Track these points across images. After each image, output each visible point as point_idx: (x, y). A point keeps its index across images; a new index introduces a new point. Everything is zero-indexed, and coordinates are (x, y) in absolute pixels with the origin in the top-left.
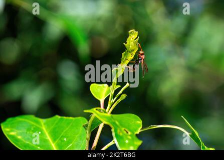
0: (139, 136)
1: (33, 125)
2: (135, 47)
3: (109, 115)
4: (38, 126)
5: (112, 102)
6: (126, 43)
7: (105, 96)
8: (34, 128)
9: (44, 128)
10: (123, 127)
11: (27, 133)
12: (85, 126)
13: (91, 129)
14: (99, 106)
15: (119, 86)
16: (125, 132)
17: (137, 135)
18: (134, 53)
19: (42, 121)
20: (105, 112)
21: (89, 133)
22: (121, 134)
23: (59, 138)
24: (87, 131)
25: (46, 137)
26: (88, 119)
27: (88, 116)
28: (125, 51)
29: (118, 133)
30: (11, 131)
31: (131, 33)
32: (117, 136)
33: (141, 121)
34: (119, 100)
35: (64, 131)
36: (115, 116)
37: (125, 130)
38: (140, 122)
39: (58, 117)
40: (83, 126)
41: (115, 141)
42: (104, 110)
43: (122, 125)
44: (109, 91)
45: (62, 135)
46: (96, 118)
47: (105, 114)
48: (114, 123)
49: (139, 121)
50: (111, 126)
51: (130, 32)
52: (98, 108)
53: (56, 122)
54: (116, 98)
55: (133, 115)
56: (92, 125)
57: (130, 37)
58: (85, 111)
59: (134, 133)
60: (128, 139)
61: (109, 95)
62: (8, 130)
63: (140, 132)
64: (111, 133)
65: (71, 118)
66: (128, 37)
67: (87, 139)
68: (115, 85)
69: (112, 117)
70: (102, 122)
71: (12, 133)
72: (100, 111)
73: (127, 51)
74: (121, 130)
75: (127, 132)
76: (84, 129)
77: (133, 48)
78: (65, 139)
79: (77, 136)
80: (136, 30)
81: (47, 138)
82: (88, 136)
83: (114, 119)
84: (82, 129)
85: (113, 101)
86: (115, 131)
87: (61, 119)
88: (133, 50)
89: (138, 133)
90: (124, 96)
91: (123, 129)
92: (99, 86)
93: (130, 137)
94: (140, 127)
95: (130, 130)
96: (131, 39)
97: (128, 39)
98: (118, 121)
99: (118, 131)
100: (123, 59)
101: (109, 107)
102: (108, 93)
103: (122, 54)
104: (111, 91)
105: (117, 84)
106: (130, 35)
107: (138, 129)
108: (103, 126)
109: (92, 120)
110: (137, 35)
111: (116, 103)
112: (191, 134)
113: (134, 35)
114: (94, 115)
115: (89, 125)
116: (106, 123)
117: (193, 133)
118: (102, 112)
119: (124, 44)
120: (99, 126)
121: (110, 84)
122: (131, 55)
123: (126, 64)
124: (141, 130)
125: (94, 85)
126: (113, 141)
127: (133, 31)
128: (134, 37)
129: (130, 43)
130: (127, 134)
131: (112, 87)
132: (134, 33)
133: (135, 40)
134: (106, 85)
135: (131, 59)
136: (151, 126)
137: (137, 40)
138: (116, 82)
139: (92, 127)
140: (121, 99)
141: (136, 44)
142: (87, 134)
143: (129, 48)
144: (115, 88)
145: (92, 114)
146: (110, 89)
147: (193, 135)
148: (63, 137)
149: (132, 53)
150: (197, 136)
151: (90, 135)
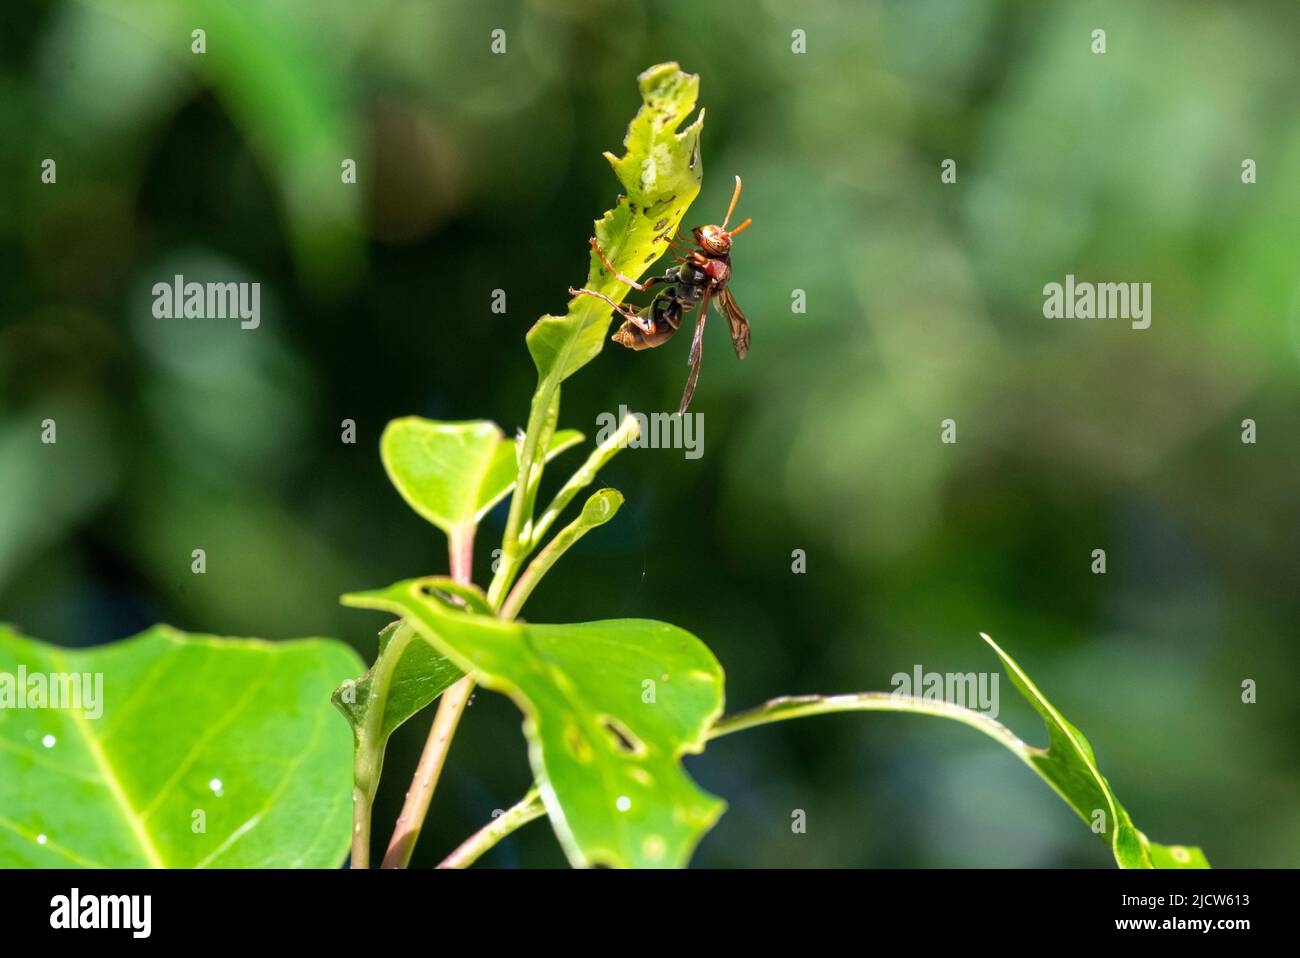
0: (701, 769)
2: (682, 177)
3: (505, 625)
5: (524, 538)
6: (621, 152)
7: (483, 501)
10: (603, 709)
13: (388, 716)
14: (443, 568)
15: (574, 438)
16: (613, 743)
17: (688, 761)
18: (675, 215)
20: (483, 609)
21: (374, 744)
22: (586, 755)
23: (176, 777)
24: (363, 734)
25: (91, 767)
26: (369, 653)
28: (613, 205)
29: (567, 746)
31: (655, 85)
32: (558, 766)
33: (720, 670)
34: (576, 529)
35: (211, 732)
36: (546, 633)
37: (611, 728)
38: (709, 677)
39: (166, 638)
40: (337, 698)
41: (545, 799)
42: (474, 590)
43: (597, 702)
44: (506, 470)
45: (191, 758)
46: (419, 650)
47: (484, 622)
48: (542, 685)
49: (701, 665)
50: (522, 699)
51: (647, 77)
52: (436, 582)
53: (156, 673)
54: (550, 516)
55: (668, 628)
56: (392, 694)
57: (645, 112)
58: (351, 600)
59: (667, 749)
60: (634, 789)
61: (508, 499)
63: (711, 744)
64: (522, 745)
65: (255, 646)
66: (634, 115)
67: (362, 787)
68: (548, 431)
69: (527, 639)
70: (460, 674)
72: (444, 597)
73: (624, 203)
74: (583, 729)
75: (627, 744)
76: (343, 721)
77: (669, 186)
78: (216, 785)
79: (294, 763)
80: (687, 68)
82: (367, 764)
83: (537, 654)
84: (325, 714)
85: (533, 533)
86: (549, 733)
87: (188, 650)
88: (665, 200)
89: (696, 746)
90: (606, 504)
91: (601, 719)
92: (441, 437)
93: (642, 777)
94: (709, 705)
95: (646, 732)
96: (657, 127)
97: (634, 124)
98: (565, 666)
99: (569, 733)
101: (509, 575)
102: (504, 484)
103: (597, 222)
104: (520, 469)
105: (563, 424)
106: (648, 97)
107: (695, 725)
108: (469, 699)
109: (396, 659)
110: (695, 96)
111: (555, 550)
112: (1040, 753)
113: (675, 98)
114: (406, 623)
115: (373, 695)
116: (488, 679)
117: (1059, 750)
118: (461, 609)
119: (606, 161)
120: (440, 698)
121: (512, 423)
122: (656, 229)
123: (620, 293)
124: (715, 725)
125: (409, 432)
126: (531, 796)
127: (666, 75)
128: (672, 114)
129: (646, 151)
130: (625, 755)
131: (531, 444)
132: (674, 83)
133: (679, 130)
134: (486, 431)
135: (653, 255)
136: (782, 700)
137: (691, 128)
138: (553, 410)
139: (395, 706)
140: (589, 522)
141: (689, 156)
142: (358, 754)
143: (641, 188)
144: (544, 448)
145: (394, 617)
146: (514, 455)
147: (1057, 760)
148: (203, 769)
149: (658, 219)
150: (1088, 768)
151: (379, 761)
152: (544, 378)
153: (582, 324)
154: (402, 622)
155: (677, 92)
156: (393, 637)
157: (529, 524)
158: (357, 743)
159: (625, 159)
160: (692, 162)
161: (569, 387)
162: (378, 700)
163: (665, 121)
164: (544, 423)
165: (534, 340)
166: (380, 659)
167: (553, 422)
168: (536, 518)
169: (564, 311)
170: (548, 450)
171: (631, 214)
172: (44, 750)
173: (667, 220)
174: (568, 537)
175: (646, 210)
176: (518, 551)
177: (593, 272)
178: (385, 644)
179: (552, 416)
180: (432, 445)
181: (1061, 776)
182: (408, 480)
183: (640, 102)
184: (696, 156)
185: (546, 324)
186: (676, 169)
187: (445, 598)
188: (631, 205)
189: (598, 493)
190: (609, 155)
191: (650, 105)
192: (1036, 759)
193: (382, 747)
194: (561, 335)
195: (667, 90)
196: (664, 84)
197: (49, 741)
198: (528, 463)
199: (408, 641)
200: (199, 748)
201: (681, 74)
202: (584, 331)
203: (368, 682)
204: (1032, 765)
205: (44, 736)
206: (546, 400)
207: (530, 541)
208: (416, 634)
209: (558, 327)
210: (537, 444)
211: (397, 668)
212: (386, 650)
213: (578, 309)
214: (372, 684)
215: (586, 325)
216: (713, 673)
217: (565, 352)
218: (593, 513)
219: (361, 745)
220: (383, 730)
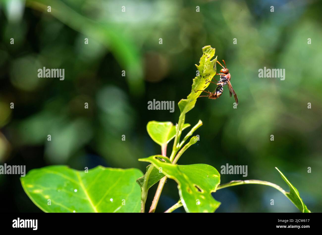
0: (216, 196)
1: (66, 180)
2: (212, 70)
3: (173, 165)
4: (73, 181)
5: (177, 147)
6: (199, 64)
7: (169, 139)
8: (68, 185)
9: (82, 184)
10: (195, 183)
11: (57, 191)
12: (140, 182)
13: (148, 185)
14: (160, 153)
15: (188, 125)
16: (197, 190)
17: (213, 194)
18: (210, 78)
19: (79, 174)
20: (169, 162)
21: (145, 191)
22: (191, 193)
23: (103, 198)
24: (143, 189)
25: (85, 196)
26: (144, 171)
27: (144, 167)
29: (187, 191)
30: (36, 188)
31: (206, 50)
32: (185, 195)
34: (189, 145)
35: (110, 188)
36: (182, 167)
37: (196, 187)
39: (101, 168)
40: (137, 181)
41: (182, 202)
42: (167, 158)
43: (193, 181)
44: (174, 132)
45: (106, 194)
46: (155, 171)
47: (169, 164)
48: (182, 178)
49: (216, 174)
50: (177, 181)
51: (204, 48)
52: (159, 156)
53: (99, 176)
54: (183, 142)
55: (208, 166)
56: (149, 180)
57: (204, 56)
58: (140, 160)
59: (208, 191)
60: (201, 200)
61: (174, 138)
62: (30, 186)
63: (217, 191)
64: (177, 190)
65: (120, 170)
66: (201, 56)
67: (143, 200)
68: (183, 124)
69: (178, 168)
70: (164, 176)
71: (37, 191)
72: (160, 159)
74: (190, 187)
75: (200, 190)
76: (139, 186)
77: (209, 72)
78: (111, 200)
79: (128, 195)
80: (213, 47)
81: (85, 199)
82: (144, 195)
83: (180, 171)
84: (135, 184)
85: (179, 146)
86: (183, 188)
87: (105, 171)
88: (208, 75)
89: (214, 191)
90: (196, 139)
91: (194, 185)
92: (160, 125)
93: (203, 197)
94: (217, 182)
95: (204, 188)
96: (206, 60)
97: (201, 58)
98: (186, 174)
99: (187, 188)
100: (194, 86)
101: (174, 154)
102: (173, 135)
103: (193, 79)
104: (177, 132)
105: (186, 122)
106: (204, 53)
107: (214, 186)
108: (166, 181)
109: (150, 173)
110: (214, 53)
111: (184, 149)
112: (288, 193)
113: (210, 53)
115: (145, 181)
116: (170, 176)
117: (292, 192)
118: (164, 162)
120: (159, 181)
121: (175, 122)
122: (206, 81)
123: (198, 94)
124: (218, 187)
125: (153, 124)
126: (179, 202)
127: (208, 48)
128: (209, 56)
129: (204, 64)
130: (199, 192)
131: (179, 127)
132: (210, 50)
134: (169, 124)
135: (205, 87)
136: (233, 181)
137: (214, 60)
138: (184, 119)
139: (150, 183)
140: (191, 143)
142: (142, 193)
143: (203, 72)
144: (182, 127)
145: (150, 163)
146: (175, 129)
147: (291, 195)
148: (109, 196)
149: (206, 79)
150: (298, 197)
151: (146, 195)
152: (182, 112)
153: (190, 101)
154: (151, 165)
155: (210, 52)
156: (149, 168)
157: (178, 144)
158: (142, 191)
159: (199, 66)
160: (214, 67)
161: (187, 115)
162: (146, 181)
163: (208, 58)
164: (182, 122)
165: (180, 105)
166: (147, 173)
167: (184, 122)
168: (180, 142)
169: (186, 98)
170: (183, 128)
171: (200, 78)
172: (75, 193)
173: (208, 79)
174: (187, 146)
175: (203, 77)
176: (176, 150)
177: (192, 90)
178: (148, 169)
179: (183, 121)
180: (158, 127)
181: (292, 198)
182: (153, 134)
183: (202, 54)
184: (215, 66)
185: (182, 101)
186: (210, 69)
187: (161, 159)
188: (200, 76)
189: (193, 137)
190: (196, 65)
191: (205, 54)
193: (147, 191)
194: (185, 103)
195: (208, 51)
196: (208, 50)
197: (76, 191)
198: (178, 131)
199: (153, 169)
200: (108, 192)
201: (211, 48)
202: (191, 103)
203: (144, 178)
204: (286, 196)
205: (74, 189)
206: (182, 117)
207: (179, 148)
208: (155, 167)
209: (185, 102)
210: (180, 127)
211: (150, 175)
212: (148, 171)
213: (189, 98)
214: (145, 178)
215: (191, 101)
216: (218, 175)
217: (186, 107)
218: (192, 141)
219: (143, 191)
220: (147, 188)
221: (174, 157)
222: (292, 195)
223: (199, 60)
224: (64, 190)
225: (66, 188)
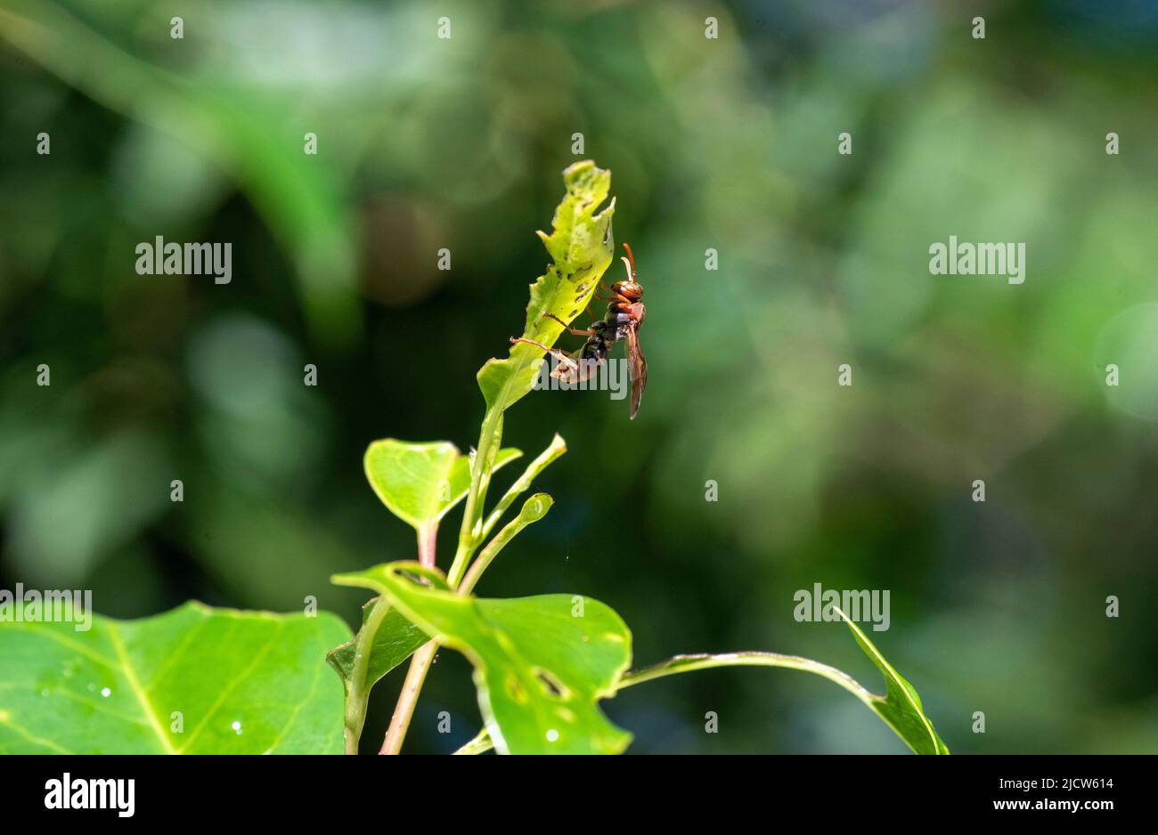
0: (613, 710)
1: (71, 655)
2: (598, 250)
3: (461, 598)
4: (96, 657)
5: (476, 532)
6: (550, 231)
8: (78, 670)
9: (127, 670)
10: (536, 663)
11: (38, 693)
12: (340, 661)
13: (370, 671)
14: (414, 555)
15: (515, 454)
16: (544, 689)
17: (604, 704)
18: (592, 281)
19: (120, 632)
20: (442, 586)
21: (359, 695)
22: (523, 698)
23: (204, 721)
24: (351, 686)
25: (139, 713)
26: (356, 622)
27: (353, 607)
28: (544, 273)
29: (508, 692)
31: (576, 178)
32: (500, 704)
33: (628, 633)
34: (517, 525)
35: (232, 684)
36: (492, 606)
37: (542, 678)
38: (619, 638)
39: (196, 610)
40: (331, 658)
41: (493, 736)
42: (437, 573)
43: (530, 656)
44: (461, 480)
45: (218, 704)
46: (395, 620)
47: (443, 596)
48: (489, 644)
49: (618, 631)
50: (472, 654)
51: (569, 171)
52: (406, 565)
53: (189, 638)
54: (496, 515)
55: (587, 601)
56: (373, 655)
57: (568, 199)
58: (340, 580)
59: (587, 694)
60: (560, 724)
61: (464, 501)
63: (621, 692)
64: (472, 690)
65: (266, 617)
66: (560, 202)
67: (352, 728)
68: (494, 449)
69: (476, 609)
70: (428, 639)
72: (414, 577)
73: (553, 270)
74: (521, 679)
75: (555, 690)
76: (336, 676)
77: (588, 257)
78: (236, 726)
79: (297, 709)
80: (601, 165)
81: (141, 721)
82: (355, 709)
83: (485, 621)
84: (321, 670)
85: (482, 528)
86: (493, 680)
87: (214, 620)
88: (584, 269)
89: (609, 691)
90: (539, 505)
91: (534, 671)
92: (410, 454)
93: (567, 715)
94: (619, 660)
95: (571, 681)
96: (578, 211)
97: (560, 209)
98: (507, 631)
99: (509, 681)
100: (536, 310)
101: (465, 561)
102: (461, 491)
103: (531, 285)
104: (473, 478)
105: (505, 444)
106: (570, 187)
107: (609, 675)
108: (434, 658)
109: (376, 628)
110: (607, 187)
111: (500, 541)
112: (880, 699)
113: (592, 188)
114: (384, 599)
115: (359, 656)
116: (448, 641)
117: (895, 696)
118: (426, 586)
119: (539, 238)
120: (412, 657)
121: (466, 441)
122: (577, 291)
123: (550, 340)
124: (624, 678)
125: (386, 450)
126: (482, 734)
127: (585, 170)
128: (590, 200)
129: (570, 230)
130: (553, 698)
131: (481, 459)
132: (590, 177)
133: (596, 213)
134: (446, 449)
135: (575, 312)
136: (678, 658)
137: (604, 212)
138: (498, 433)
139: (376, 663)
140: (527, 520)
141: (603, 234)
142: (347, 702)
143: (566, 259)
144: (491, 462)
145: (375, 594)
146: (468, 466)
147: (893, 705)
148: (226, 713)
149: (579, 283)
150: (917, 712)
151: (364, 706)
152: (490, 407)
153: (521, 363)
154: (380, 599)
155: (593, 184)
156: (374, 610)
157: (480, 521)
158: (346, 693)
159: (553, 236)
160: (605, 239)
161: (510, 415)
162: (362, 659)
163: (584, 206)
164: (491, 443)
165: (482, 378)
166: (363, 627)
167: (498, 442)
168: (485, 517)
169: (506, 355)
170: (495, 463)
171: (558, 279)
172: (101, 698)
173: (587, 284)
174: (510, 531)
175: (569, 276)
176: (471, 543)
177: (529, 326)
178: (368, 616)
179: (498, 438)
180: (403, 460)
181: (896, 717)
182: (385, 488)
183: (565, 192)
184: (609, 234)
185: (493, 366)
186: (593, 244)
187: (414, 579)
188: (558, 272)
189: (533, 497)
190: (540, 233)
191: (572, 193)
192: (876, 704)
193: (366, 696)
194: (504, 373)
195: (585, 182)
196: (583, 177)
197: (106, 692)
198: (479, 474)
199: (385, 613)
200: (223, 698)
201: (596, 170)
202: (523, 370)
203: (354, 646)
204: (873, 708)
205: (102, 688)
206: (492, 425)
207: (481, 534)
208: (392, 608)
209: (501, 368)
210: (485, 458)
211: (377, 634)
212: (368, 620)
213: (517, 353)
214: (358, 647)
215: (523, 367)
216: (623, 635)
217: (508, 386)
218: (530, 513)
219: (350, 694)
220: (367, 682)
221: (464, 571)
222: (895, 707)
223: (552, 215)
224: (62, 691)
225: (70, 684)
